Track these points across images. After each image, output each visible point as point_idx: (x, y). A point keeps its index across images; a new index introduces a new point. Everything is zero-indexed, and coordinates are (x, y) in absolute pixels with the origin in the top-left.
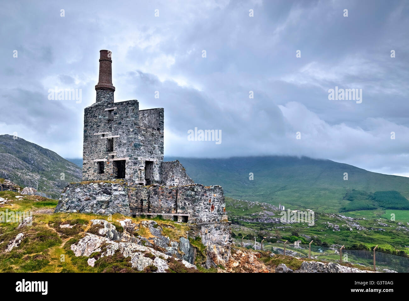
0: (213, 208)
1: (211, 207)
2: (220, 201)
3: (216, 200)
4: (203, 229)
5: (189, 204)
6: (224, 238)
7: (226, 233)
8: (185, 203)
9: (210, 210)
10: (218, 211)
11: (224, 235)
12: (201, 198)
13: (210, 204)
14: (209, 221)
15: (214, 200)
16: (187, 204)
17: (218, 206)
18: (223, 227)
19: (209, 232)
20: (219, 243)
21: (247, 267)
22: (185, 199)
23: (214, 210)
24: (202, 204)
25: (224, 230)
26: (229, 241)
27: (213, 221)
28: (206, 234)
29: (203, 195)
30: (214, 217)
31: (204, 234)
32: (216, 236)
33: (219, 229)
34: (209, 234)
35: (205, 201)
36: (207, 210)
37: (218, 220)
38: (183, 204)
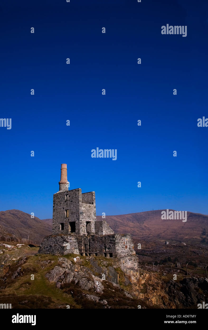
0: (126, 247)
1: (125, 247)
2: (130, 243)
3: (128, 242)
4: (122, 260)
5: (112, 246)
6: (135, 265)
7: (135, 262)
8: (110, 246)
9: (125, 249)
10: (130, 249)
11: (134, 264)
12: (119, 242)
13: (124, 245)
14: (125, 255)
15: (127, 243)
16: (111, 245)
17: (129, 246)
18: (133, 258)
19: (125, 262)
20: (132, 269)
21: (150, 283)
22: (110, 243)
23: (127, 248)
24: (120, 245)
25: (134, 260)
26: (138, 267)
27: (127, 255)
28: (124, 263)
29: (120, 240)
30: (128, 253)
31: (122, 263)
32: (129, 264)
33: (131, 260)
34: (126, 263)
35: (121, 243)
36: (123, 249)
37: (130, 254)
38: (109, 246)
